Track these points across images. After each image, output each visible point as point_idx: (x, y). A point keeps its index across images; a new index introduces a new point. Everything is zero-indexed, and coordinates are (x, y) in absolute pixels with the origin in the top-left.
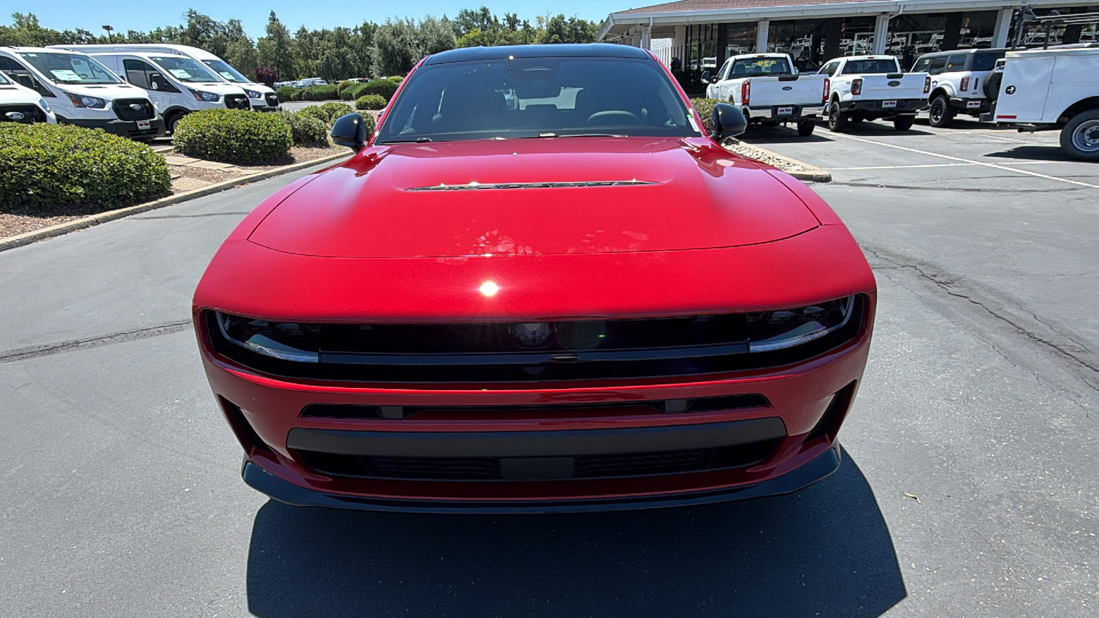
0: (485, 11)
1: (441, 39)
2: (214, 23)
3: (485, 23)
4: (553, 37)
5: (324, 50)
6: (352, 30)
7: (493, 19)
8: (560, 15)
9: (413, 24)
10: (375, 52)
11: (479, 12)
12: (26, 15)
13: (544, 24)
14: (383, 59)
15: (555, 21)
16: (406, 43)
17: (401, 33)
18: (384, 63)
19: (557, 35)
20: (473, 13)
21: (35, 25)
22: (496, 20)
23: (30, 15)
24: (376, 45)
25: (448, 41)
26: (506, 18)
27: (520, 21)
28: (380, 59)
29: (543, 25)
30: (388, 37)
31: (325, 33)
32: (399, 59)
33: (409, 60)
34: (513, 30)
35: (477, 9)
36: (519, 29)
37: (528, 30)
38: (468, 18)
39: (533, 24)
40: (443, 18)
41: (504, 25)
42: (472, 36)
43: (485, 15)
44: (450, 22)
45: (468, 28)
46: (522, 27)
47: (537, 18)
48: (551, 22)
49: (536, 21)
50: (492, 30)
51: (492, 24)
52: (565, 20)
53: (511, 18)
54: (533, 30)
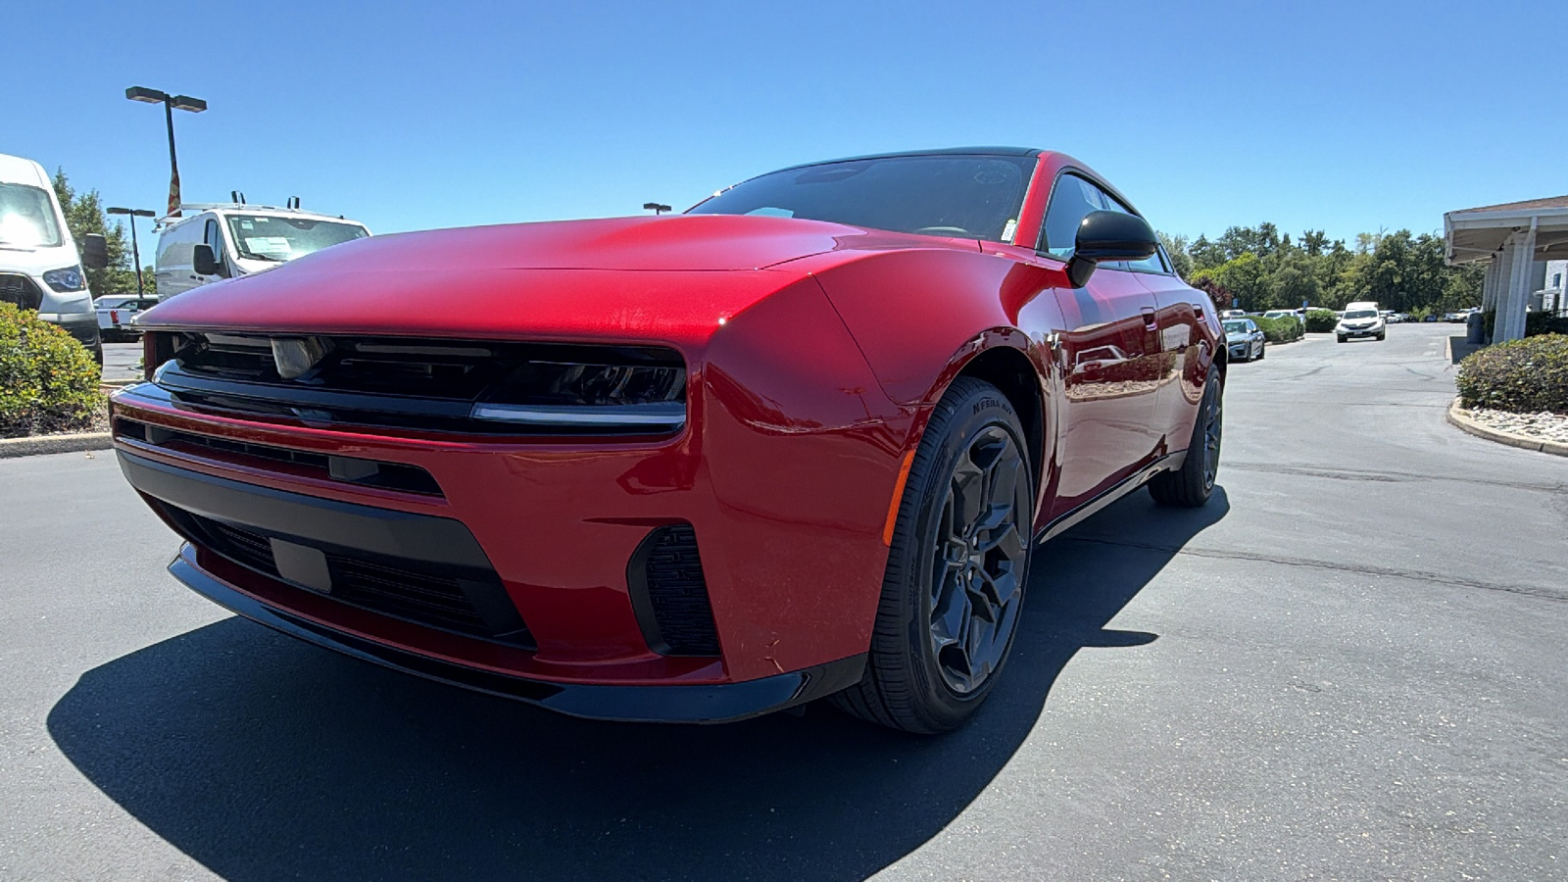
0: (1268, 230)
3: (1267, 245)
4: (1383, 265)
7: (1281, 239)
8: (1401, 230)
11: (1258, 229)
13: (1371, 246)
15: (1391, 242)
19: (1392, 261)
20: (1248, 231)
22: (1287, 239)
26: (1304, 237)
27: (1327, 242)
29: (1368, 246)
34: (1314, 255)
35: (1255, 226)
36: (1326, 252)
37: (1340, 254)
38: (1239, 239)
39: (1351, 246)
40: (1198, 239)
41: (1300, 247)
42: (1238, 262)
43: (1268, 234)
44: (1209, 244)
45: (1236, 253)
46: (1331, 251)
47: (1360, 236)
48: (1384, 241)
49: (1357, 241)
50: (1276, 255)
51: (1277, 246)
52: (1410, 239)
53: (1313, 239)
54: (1349, 256)
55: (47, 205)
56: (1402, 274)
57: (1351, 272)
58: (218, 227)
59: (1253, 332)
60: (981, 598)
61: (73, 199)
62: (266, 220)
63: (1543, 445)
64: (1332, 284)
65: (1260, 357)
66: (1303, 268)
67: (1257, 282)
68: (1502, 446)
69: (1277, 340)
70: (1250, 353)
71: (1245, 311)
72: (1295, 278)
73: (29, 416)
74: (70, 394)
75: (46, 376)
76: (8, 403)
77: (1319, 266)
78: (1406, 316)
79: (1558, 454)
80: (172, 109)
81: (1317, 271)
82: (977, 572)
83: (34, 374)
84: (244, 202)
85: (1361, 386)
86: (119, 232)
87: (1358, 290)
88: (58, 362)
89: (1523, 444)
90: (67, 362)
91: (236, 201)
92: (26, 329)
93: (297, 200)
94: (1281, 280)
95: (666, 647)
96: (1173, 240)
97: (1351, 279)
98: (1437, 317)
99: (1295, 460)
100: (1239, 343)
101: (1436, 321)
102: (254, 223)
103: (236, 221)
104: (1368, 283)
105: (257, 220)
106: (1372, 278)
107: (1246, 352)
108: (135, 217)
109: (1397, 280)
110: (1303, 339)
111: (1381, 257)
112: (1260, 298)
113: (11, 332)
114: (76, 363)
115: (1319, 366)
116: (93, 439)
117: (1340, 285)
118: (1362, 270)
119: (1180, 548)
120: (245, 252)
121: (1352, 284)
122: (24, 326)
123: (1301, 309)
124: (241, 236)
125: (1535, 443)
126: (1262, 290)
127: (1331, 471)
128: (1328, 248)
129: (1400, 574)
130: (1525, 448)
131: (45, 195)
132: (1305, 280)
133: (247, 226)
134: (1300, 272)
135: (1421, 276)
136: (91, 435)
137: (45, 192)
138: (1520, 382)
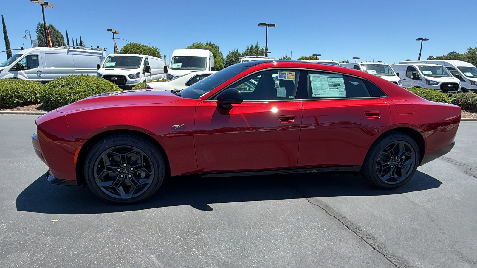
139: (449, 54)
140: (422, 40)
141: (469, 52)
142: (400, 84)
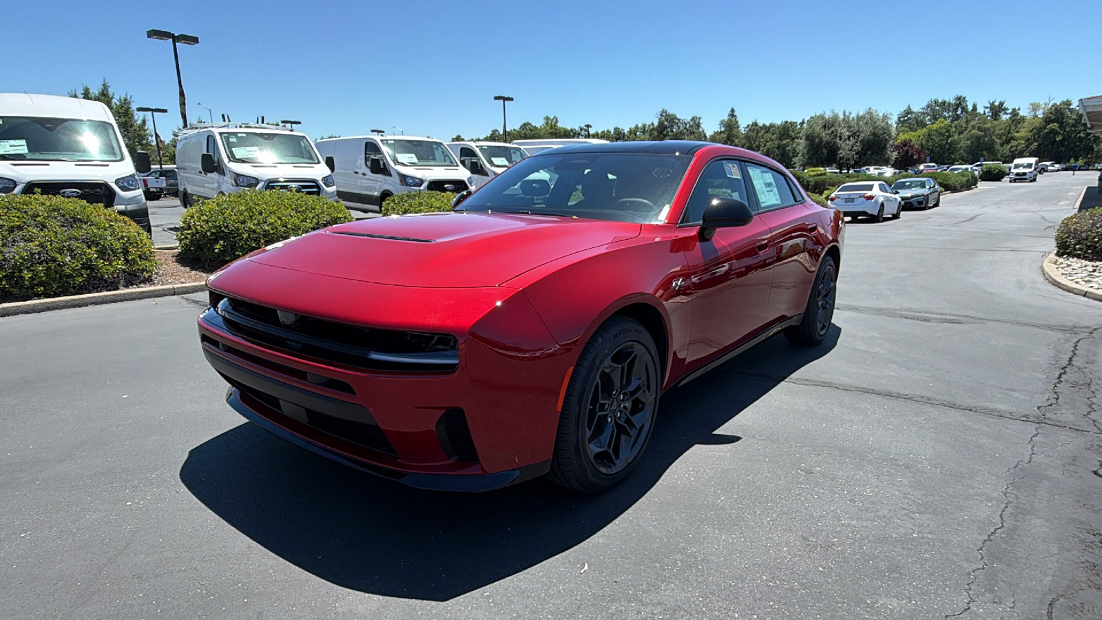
0: (960, 101)
1: (877, 131)
2: (679, 120)
3: (959, 112)
4: (1048, 127)
5: (767, 142)
6: (798, 123)
7: (970, 108)
8: (1065, 100)
9: (848, 117)
10: (801, 145)
11: (953, 102)
12: (552, 117)
13: (1040, 112)
14: (808, 151)
15: (1056, 109)
16: (836, 136)
17: (833, 126)
18: (807, 154)
19: (1055, 124)
20: (945, 102)
21: (555, 126)
22: (975, 108)
23: (555, 117)
24: (804, 138)
25: (884, 133)
26: (989, 106)
27: (1007, 109)
28: (806, 150)
29: (1038, 113)
30: (818, 129)
31: (772, 126)
32: (825, 151)
33: (836, 152)
34: (995, 120)
35: (950, 98)
36: (1005, 117)
37: (1016, 119)
38: (937, 108)
39: (1024, 112)
40: (905, 109)
41: (985, 114)
42: (935, 126)
43: (960, 104)
44: (914, 112)
45: (935, 118)
46: (1009, 116)
47: (1031, 104)
48: (1051, 109)
49: (1029, 108)
50: (965, 120)
51: (967, 113)
52: (1071, 107)
53: (996, 107)
54: (1023, 119)
55: (113, 134)
56: (1063, 134)
57: (1023, 133)
58: (215, 141)
59: (930, 188)
60: (624, 426)
61: (114, 101)
62: (245, 135)
63: (1086, 292)
64: (1008, 142)
65: (936, 205)
66: (985, 130)
67: (949, 141)
68: (1061, 291)
69: (954, 189)
70: (927, 202)
71: (936, 164)
72: (978, 138)
73: (118, 277)
74: (140, 263)
75: (126, 252)
76: (107, 270)
77: (998, 128)
78: (1064, 166)
79: (1095, 299)
80: (177, 43)
81: (997, 132)
82: (623, 413)
83: (119, 251)
84: (229, 121)
85: (1000, 232)
86: (144, 122)
87: (1027, 146)
88: (132, 243)
89: (1075, 291)
90: (136, 243)
91: (224, 121)
92: (112, 223)
93: (263, 118)
94: (968, 140)
95: (456, 458)
96: (881, 115)
97: (1022, 138)
98: (1089, 166)
99: (907, 305)
100: (919, 196)
101: (1087, 170)
102: (237, 137)
103: (226, 136)
104: (1036, 141)
105: (239, 135)
106: (1039, 137)
107: (924, 202)
108: (154, 113)
109: (1059, 138)
110: (977, 187)
111: (1047, 121)
112: (950, 153)
113: (104, 226)
114: (141, 243)
115: (977, 213)
116: (155, 291)
117: (1013, 143)
118: (1032, 131)
119: (786, 378)
120: (233, 158)
121: (1023, 142)
122: (111, 221)
123: (979, 163)
124: (229, 146)
125: (1082, 291)
126: (952, 147)
127: (920, 315)
128: (1007, 114)
129: (910, 398)
130: (1076, 294)
131: (111, 127)
132: (987, 139)
133: (233, 140)
134: (982, 133)
135: (1079, 135)
136: (152, 288)
137: (111, 125)
138: (1096, 239)
139: (521, 127)
140: (505, 99)
141: (547, 123)
142: (472, 186)
